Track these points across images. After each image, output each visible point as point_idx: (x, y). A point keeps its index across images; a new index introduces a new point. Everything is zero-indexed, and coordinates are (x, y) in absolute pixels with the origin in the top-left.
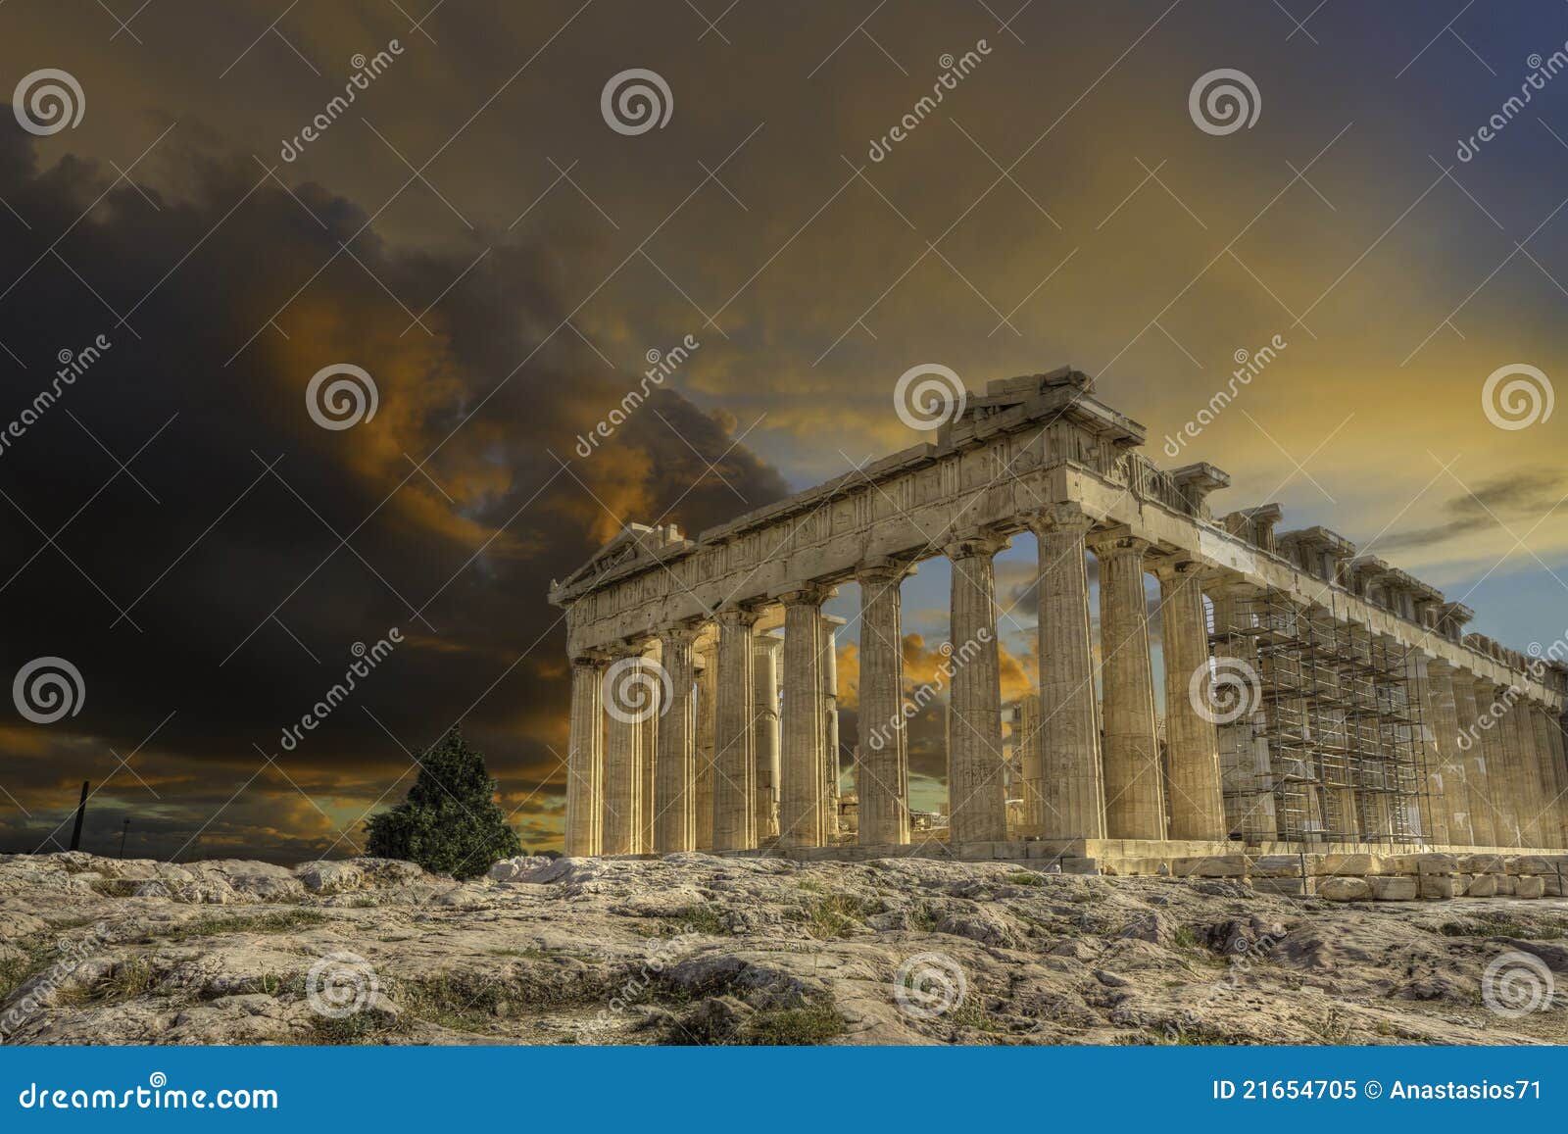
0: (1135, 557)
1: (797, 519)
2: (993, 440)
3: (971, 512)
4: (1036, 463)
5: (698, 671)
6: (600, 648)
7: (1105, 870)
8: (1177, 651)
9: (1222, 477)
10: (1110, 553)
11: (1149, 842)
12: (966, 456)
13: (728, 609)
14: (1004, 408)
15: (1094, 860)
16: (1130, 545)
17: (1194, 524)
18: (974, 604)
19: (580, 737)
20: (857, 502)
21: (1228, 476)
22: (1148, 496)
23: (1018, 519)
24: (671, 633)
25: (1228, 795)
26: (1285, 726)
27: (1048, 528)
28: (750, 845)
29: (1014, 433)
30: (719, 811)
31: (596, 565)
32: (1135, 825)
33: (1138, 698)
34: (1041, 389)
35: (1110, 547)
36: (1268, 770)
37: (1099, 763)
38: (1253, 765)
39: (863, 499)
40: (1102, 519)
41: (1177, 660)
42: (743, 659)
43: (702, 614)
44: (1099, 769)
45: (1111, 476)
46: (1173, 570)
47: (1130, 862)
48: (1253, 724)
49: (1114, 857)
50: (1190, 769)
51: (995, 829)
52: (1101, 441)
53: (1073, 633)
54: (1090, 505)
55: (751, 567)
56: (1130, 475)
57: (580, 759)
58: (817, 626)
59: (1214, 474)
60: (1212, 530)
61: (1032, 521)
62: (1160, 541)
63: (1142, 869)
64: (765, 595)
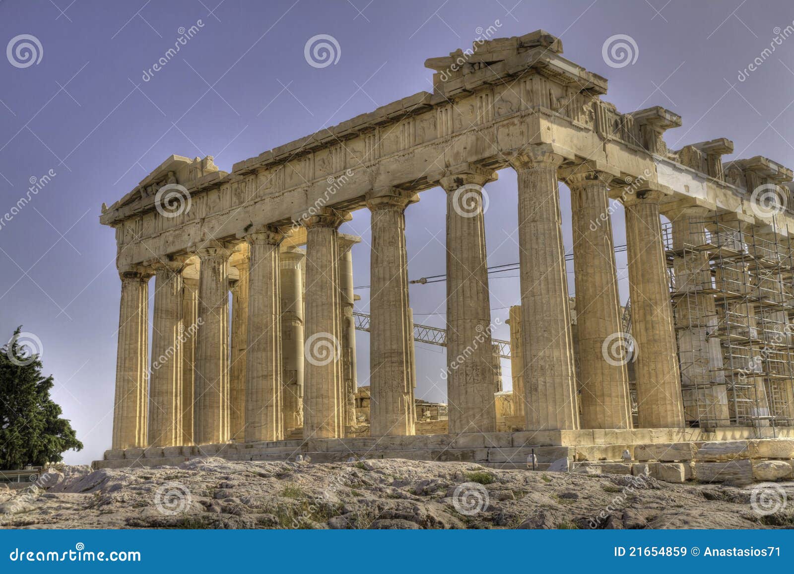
0: (601, 188)
1: (316, 154)
2: (479, 90)
3: (462, 150)
4: (515, 110)
5: (232, 283)
6: (145, 264)
7: (577, 457)
8: (640, 265)
9: (674, 119)
10: (579, 185)
11: (617, 430)
12: (457, 103)
13: (257, 230)
14: (489, 64)
15: (567, 448)
16: (596, 178)
17: (652, 159)
18: (465, 228)
19: (127, 342)
20: (367, 141)
21: (680, 117)
22: (610, 136)
23: (501, 157)
24: (208, 251)
25: (686, 388)
26: (734, 328)
27: (525, 165)
28: (277, 437)
29: (496, 85)
30: (250, 408)
31: (142, 191)
32: (605, 417)
33: (606, 307)
34: (518, 49)
35: (580, 179)
36: (721, 365)
37: (571, 364)
38: (707, 361)
39: (372, 138)
40: (572, 157)
41: (640, 273)
42: (271, 273)
43: (235, 234)
44: (571, 369)
45: (578, 121)
46: (634, 197)
47: (599, 449)
48: (706, 326)
49: (586, 444)
50: (653, 366)
51: (485, 422)
52: (570, 91)
53: (548, 253)
54: (561, 146)
55: (277, 194)
56: (595, 118)
57: (127, 361)
58: (334, 245)
59: (668, 116)
60: (669, 163)
61: (512, 159)
62: (622, 173)
63: (610, 454)
64: (289, 219)
